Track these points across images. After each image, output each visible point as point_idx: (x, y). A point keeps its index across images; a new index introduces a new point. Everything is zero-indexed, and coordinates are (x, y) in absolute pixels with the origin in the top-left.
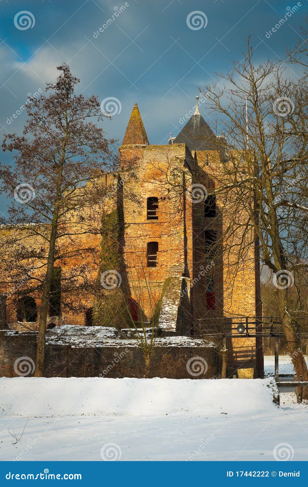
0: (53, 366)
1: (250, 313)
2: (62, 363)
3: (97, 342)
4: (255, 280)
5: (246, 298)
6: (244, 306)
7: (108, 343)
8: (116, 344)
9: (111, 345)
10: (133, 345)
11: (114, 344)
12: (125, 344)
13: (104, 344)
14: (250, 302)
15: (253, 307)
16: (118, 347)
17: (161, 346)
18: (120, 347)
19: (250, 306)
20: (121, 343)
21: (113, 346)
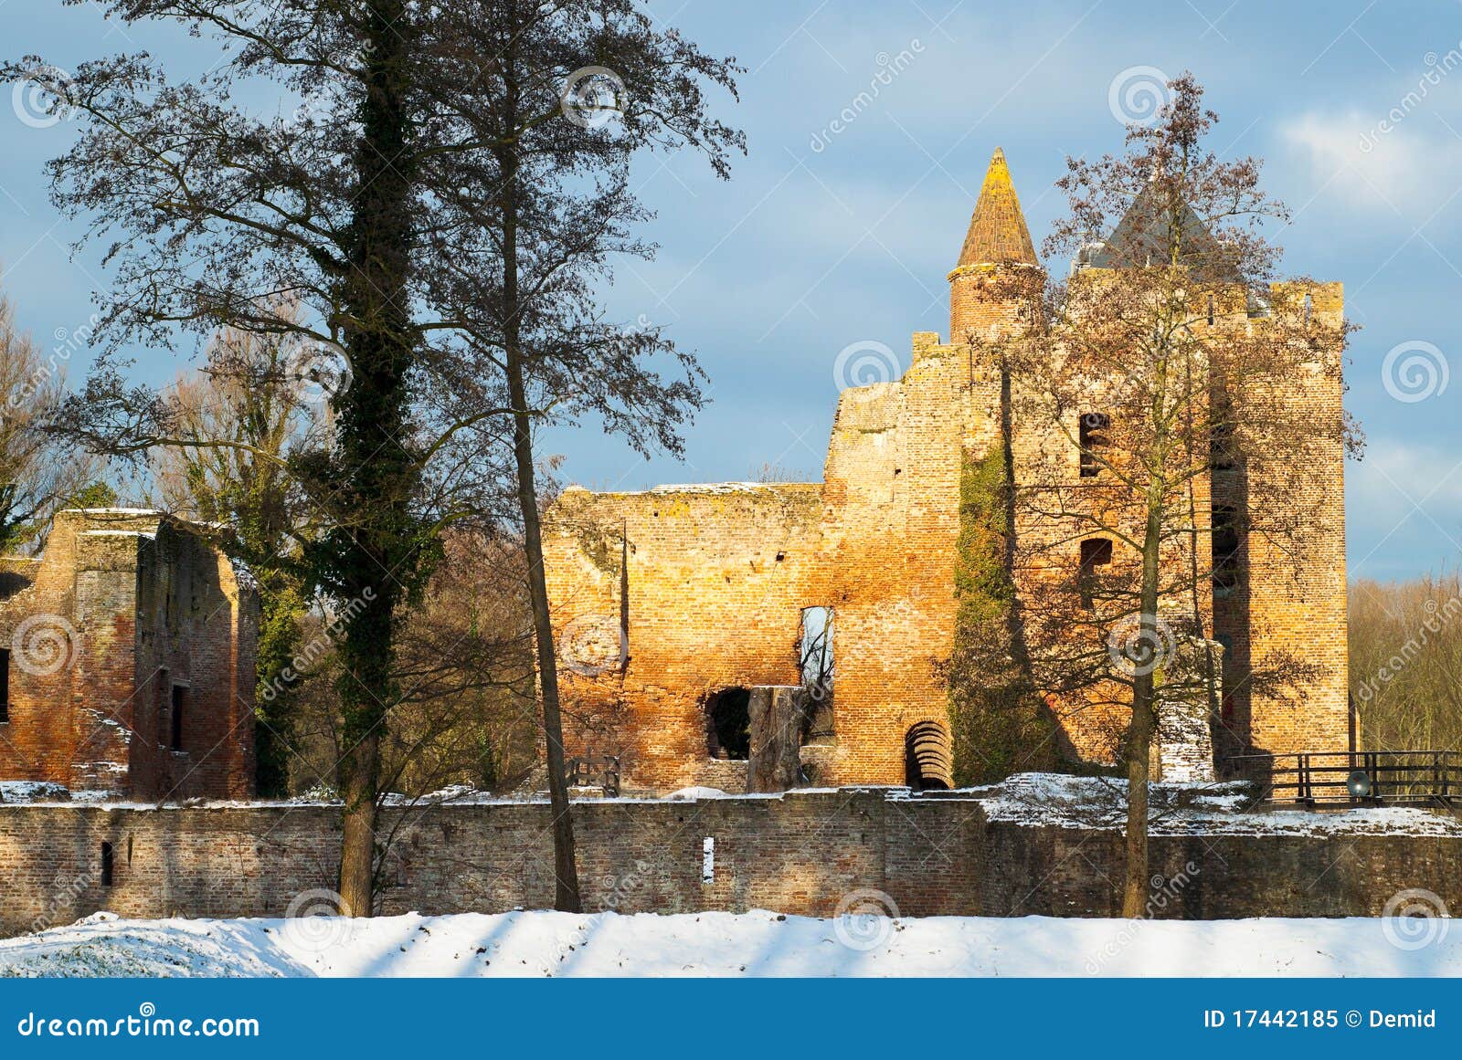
0: (1067, 887)
1: (1333, 740)
2: (1097, 879)
3: (1196, 822)
4: (1346, 648)
5: (1323, 698)
6: (1317, 720)
7: (1228, 823)
8: (1250, 827)
9: (1236, 832)
10: (1298, 831)
11: (1244, 828)
12: (1276, 829)
13: (1216, 827)
14: (1334, 709)
15: (1342, 723)
16: (1259, 835)
17: (1369, 834)
18: (1263, 837)
19: (1332, 718)
20: (1264, 825)
21: (1244, 832)
